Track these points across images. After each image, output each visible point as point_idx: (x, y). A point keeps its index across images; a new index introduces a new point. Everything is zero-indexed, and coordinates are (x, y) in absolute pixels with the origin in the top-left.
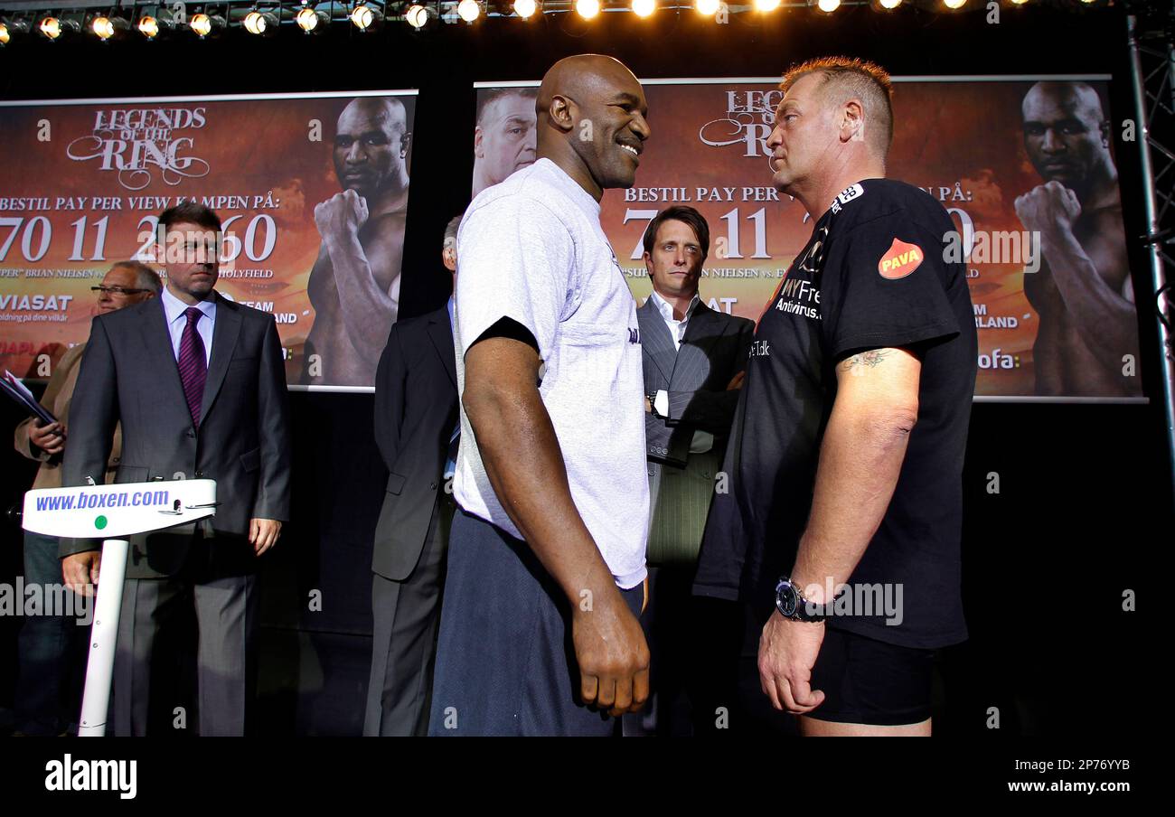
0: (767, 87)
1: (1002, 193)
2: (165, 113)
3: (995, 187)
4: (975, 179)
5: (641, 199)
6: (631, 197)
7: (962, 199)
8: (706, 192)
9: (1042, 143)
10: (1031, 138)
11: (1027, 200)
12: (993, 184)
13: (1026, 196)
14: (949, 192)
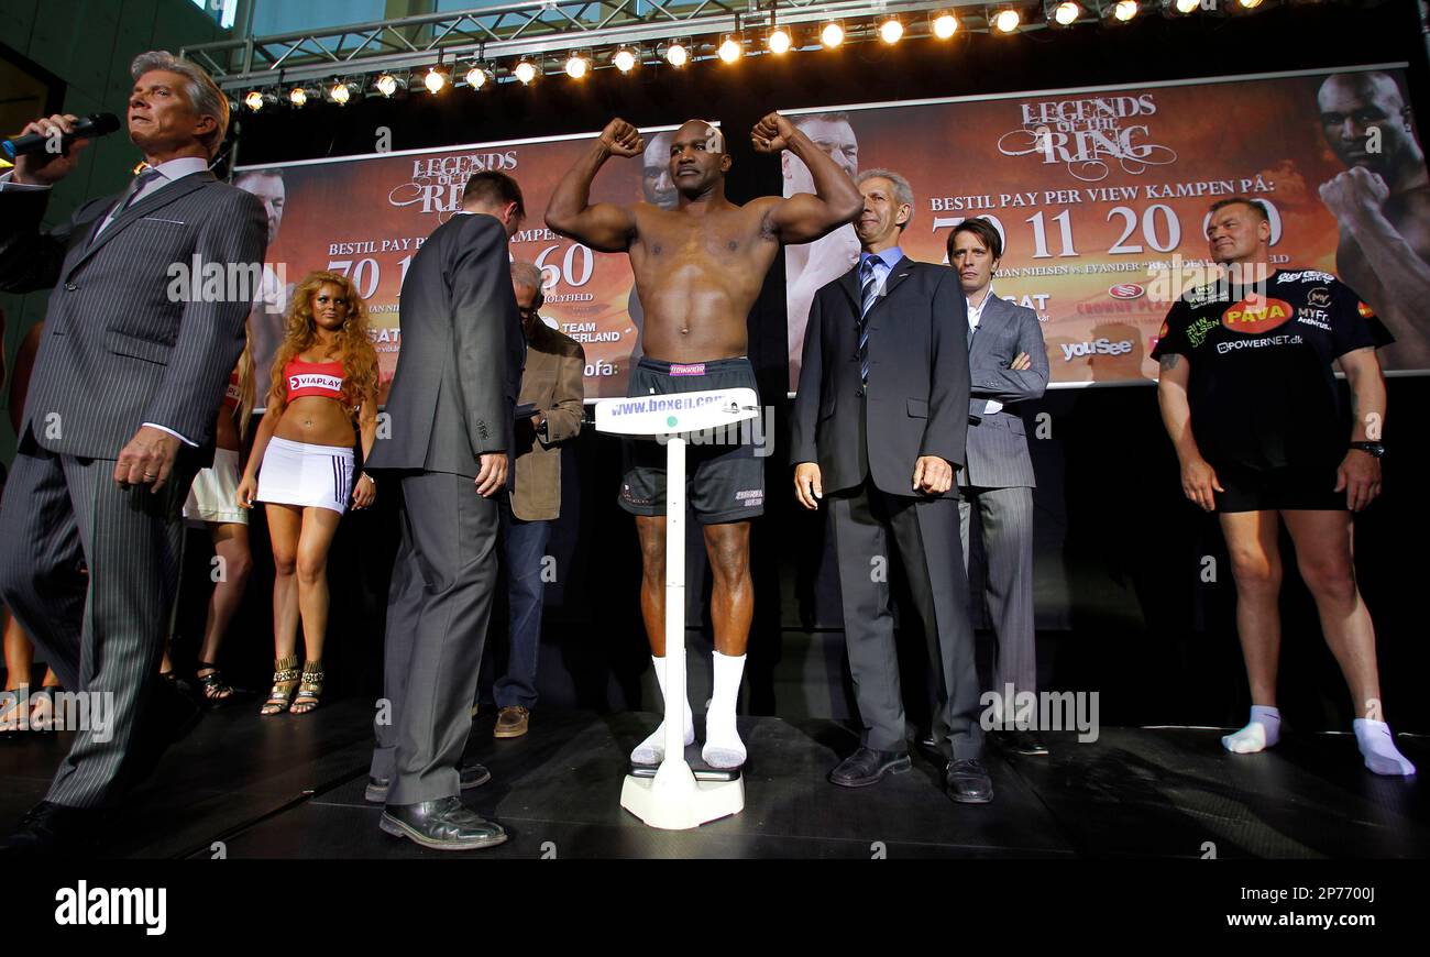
0: (1059, 98)
1: (1305, 181)
2: (479, 158)
3: (1297, 177)
4: (1276, 169)
5: (947, 208)
6: (937, 207)
7: (1265, 189)
8: (1009, 198)
9: (1342, 132)
10: (1330, 128)
11: (1332, 187)
12: (1295, 174)
13: (1331, 182)
14: (1250, 183)
